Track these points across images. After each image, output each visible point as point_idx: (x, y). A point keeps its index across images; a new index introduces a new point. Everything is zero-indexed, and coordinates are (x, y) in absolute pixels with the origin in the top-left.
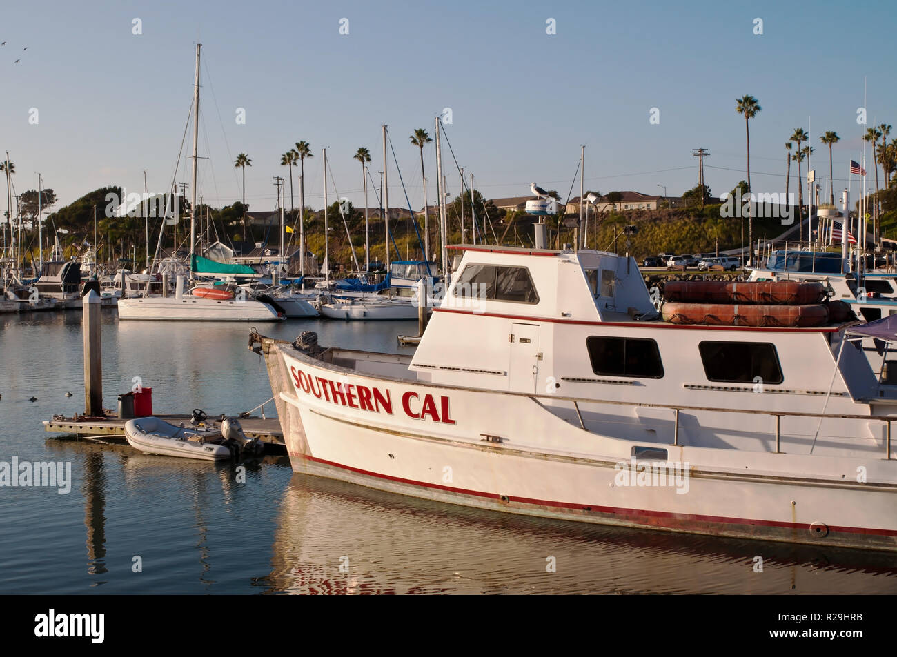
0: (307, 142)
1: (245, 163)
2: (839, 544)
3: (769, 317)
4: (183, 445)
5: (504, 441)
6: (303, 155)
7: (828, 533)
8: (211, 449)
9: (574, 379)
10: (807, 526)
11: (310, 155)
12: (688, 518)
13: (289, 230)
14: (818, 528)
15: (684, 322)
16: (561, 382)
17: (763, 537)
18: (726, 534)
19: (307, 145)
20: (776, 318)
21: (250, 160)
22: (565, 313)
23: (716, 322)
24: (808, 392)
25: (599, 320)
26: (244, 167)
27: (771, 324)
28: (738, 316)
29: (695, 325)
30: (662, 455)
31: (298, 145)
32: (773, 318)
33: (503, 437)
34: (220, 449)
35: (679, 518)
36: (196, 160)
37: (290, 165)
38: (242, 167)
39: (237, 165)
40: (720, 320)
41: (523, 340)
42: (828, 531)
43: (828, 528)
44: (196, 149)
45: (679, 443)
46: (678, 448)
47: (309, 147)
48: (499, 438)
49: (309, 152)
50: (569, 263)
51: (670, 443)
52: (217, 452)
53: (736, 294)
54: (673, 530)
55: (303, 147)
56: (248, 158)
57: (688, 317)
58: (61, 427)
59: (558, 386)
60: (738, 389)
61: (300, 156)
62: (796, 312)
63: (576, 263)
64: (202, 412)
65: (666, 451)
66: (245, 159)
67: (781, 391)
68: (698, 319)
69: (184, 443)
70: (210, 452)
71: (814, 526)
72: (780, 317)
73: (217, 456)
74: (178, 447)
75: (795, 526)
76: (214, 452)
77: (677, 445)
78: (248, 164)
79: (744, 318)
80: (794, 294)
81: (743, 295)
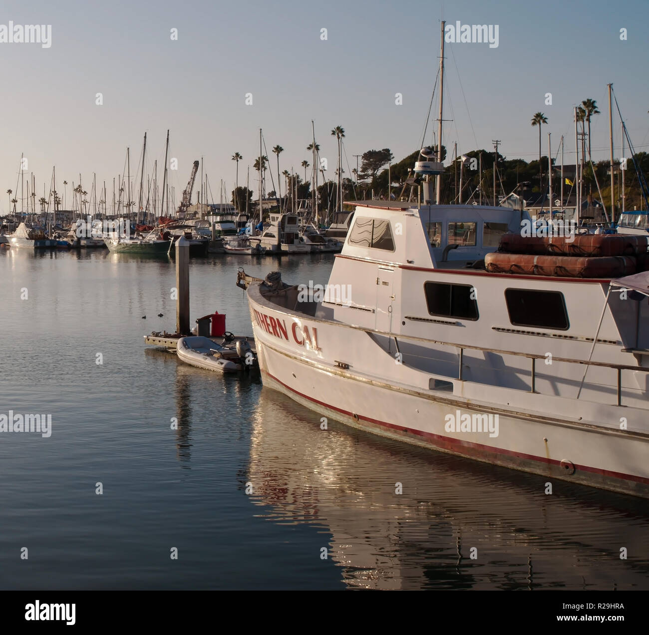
0: (593, 100)
1: (541, 121)
2: (584, 483)
3: (560, 267)
4: (206, 359)
5: (350, 368)
6: (590, 112)
7: (575, 471)
8: (222, 363)
9: (413, 318)
10: (558, 462)
11: (596, 112)
12: (472, 446)
13: (567, 182)
14: (567, 466)
15: (497, 271)
16: (406, 320)
17: (527, 469)
18: (499, 463)
19: (594, 102)
20: (566, 268)
21: (546, 118)
22: (409, 260)
23: (520, 271)
24: (587, 339)
25: (432, 267)
26: (540, 124)
27: (562, 274)
28: (536, 266)
29: (504, 273)
30: (449, 387)
31: (584, 103)
32: (564, 268)
33: (350, 364)
34: (227, 364)
35: (466, 445)
36: (441, 123)
37: (583, 121)
38: (538, 125)
39: (534, 124)
40: (523, 270)
41: (385, 283)
42: (575, 468)
43: (574, 466)
44: (441, 113)
45: (464, 378)
46: (460, 382)
47: (596, 105)
48: (348, 365)
49: (596, 109)
50: (413, 217)
51: (456, 377)
52: (225, 366)
53: (552, 245)
54: (462, 455)
55: (590, 104)
56: (544, 116)
57: (499, 266)
58: (154, 341)
59: (404, 323)
60: (533, 333)
61: (587, 113)
62: (583, 263)
63: (417, 217)
64: (232, 334)
65: (452, 384)
66: (541, 117)
67: (566, 337)
68: (507, 267)
69: (207, 357)
70: (220, 366)
71: (564, 463)
72: (569, 267)
73: (225, 369)
74: (203, 360)
75: (549, 461)
76: (223, 366)
77: (461, 379)
78: (544, 122)
79: (542, 268)
80: (598, 246)
81: (557, 247)
